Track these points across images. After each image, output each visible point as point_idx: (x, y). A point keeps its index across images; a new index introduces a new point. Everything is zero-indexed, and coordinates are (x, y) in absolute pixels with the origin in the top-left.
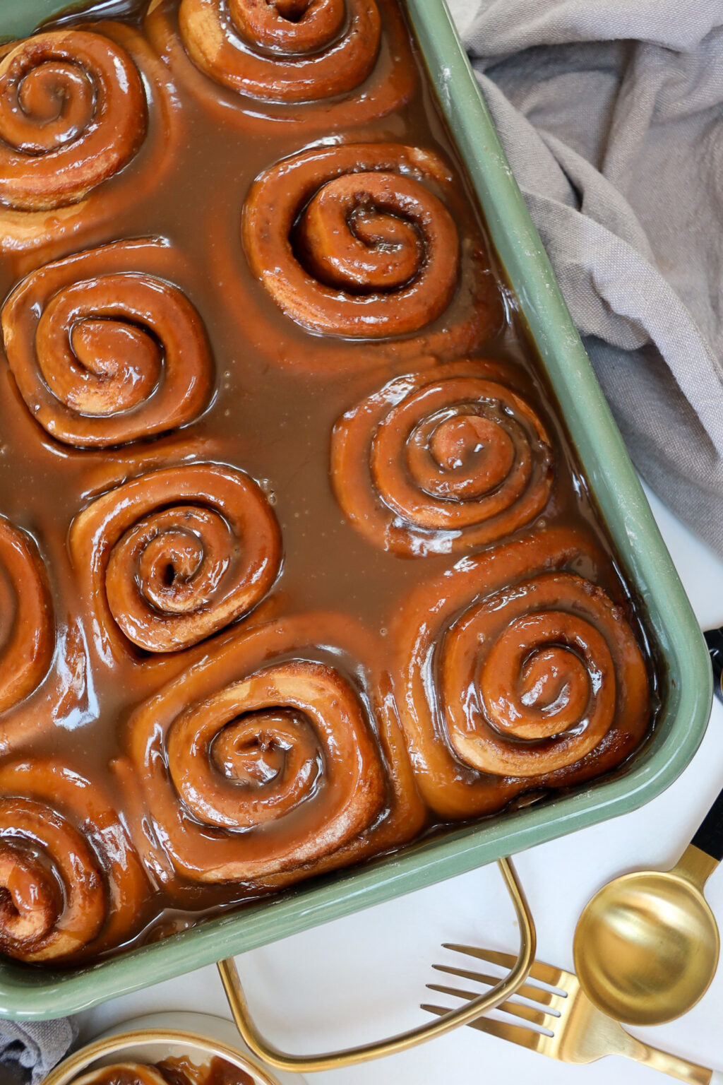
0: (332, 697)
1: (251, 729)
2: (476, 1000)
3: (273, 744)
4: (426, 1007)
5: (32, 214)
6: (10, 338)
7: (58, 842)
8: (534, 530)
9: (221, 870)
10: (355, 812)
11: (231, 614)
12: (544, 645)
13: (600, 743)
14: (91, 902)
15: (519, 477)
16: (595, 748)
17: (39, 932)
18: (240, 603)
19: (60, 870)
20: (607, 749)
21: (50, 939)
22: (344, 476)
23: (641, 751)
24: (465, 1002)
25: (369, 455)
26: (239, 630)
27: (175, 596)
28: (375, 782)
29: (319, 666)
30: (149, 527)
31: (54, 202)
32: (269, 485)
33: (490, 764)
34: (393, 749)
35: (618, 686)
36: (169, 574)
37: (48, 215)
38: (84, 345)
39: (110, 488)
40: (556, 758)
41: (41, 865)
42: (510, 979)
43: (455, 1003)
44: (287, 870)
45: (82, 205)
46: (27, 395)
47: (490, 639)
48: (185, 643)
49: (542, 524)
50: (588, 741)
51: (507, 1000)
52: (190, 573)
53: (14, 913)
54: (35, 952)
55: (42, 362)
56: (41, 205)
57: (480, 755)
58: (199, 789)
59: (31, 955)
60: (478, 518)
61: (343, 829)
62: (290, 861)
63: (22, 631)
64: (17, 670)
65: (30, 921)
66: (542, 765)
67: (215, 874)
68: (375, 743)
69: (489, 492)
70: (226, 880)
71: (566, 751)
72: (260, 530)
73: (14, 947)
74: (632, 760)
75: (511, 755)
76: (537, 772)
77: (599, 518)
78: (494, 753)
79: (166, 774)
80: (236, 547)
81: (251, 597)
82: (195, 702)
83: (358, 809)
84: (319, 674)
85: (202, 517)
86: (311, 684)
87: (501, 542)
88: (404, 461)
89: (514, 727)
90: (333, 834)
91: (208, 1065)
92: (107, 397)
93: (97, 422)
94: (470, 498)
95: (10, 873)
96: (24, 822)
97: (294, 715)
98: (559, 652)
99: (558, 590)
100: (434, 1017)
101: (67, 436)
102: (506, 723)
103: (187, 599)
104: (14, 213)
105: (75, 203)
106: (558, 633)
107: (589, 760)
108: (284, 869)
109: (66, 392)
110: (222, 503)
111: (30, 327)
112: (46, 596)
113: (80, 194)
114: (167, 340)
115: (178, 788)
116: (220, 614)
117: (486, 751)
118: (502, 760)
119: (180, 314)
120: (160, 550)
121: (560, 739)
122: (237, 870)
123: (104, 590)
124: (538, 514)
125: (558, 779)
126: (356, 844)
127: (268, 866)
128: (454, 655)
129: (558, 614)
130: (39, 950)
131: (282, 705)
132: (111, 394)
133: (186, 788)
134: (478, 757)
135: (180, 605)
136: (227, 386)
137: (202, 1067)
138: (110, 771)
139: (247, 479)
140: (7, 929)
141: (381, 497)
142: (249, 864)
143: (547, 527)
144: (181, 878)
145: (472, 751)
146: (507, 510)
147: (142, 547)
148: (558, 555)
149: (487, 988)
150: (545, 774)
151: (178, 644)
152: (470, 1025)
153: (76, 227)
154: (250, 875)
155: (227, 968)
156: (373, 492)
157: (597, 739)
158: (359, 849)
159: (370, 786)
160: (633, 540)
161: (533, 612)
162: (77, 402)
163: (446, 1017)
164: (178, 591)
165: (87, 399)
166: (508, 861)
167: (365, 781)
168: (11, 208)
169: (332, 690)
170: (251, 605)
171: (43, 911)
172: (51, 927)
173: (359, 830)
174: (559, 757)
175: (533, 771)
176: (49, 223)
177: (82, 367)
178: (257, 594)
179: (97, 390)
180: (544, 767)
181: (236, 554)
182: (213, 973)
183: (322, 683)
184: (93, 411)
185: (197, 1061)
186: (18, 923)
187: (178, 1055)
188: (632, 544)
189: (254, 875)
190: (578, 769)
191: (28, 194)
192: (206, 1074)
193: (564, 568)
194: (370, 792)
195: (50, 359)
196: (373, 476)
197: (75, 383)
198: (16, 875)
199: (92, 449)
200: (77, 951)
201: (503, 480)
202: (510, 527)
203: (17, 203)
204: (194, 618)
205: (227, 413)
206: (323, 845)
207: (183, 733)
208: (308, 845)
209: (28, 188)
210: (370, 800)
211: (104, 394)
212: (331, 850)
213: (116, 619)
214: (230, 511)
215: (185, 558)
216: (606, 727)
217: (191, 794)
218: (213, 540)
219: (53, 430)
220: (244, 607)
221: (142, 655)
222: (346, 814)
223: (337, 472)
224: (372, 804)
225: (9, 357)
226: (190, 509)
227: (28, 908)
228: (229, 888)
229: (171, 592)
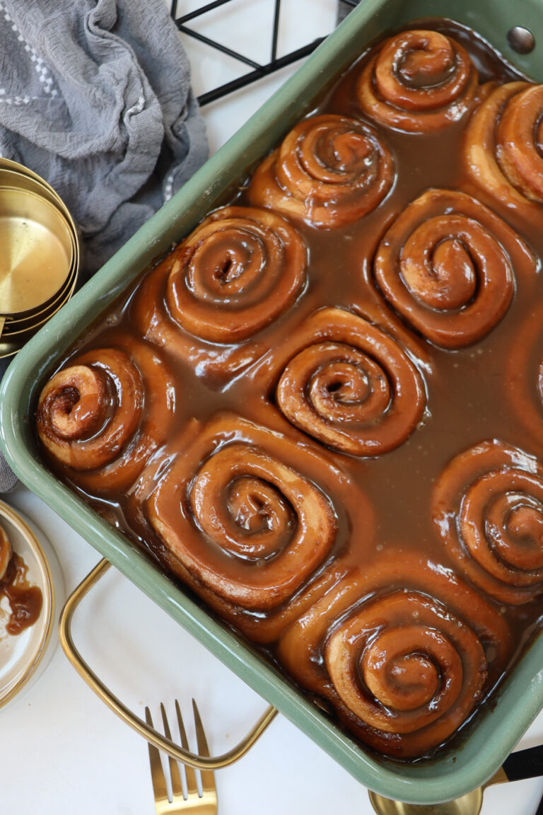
0: (320, 538)
1: (268, 497)
2: (167, 740)
3: (268, 516)
4: (147, 710)
5: (501, 174)
6: (420, 203)
7: (126, 412)
8: (499, 607)
9: (166, 529)
10: (254, 596)
11: (334, 441)
12: (433, 659)
13: (387, 732)
14: (100, 455)
15: (530, 577)
16: (381, 730)
17: (64, 433)
18: (344, 443)
19: (110, 424)
20: (385, 740)
21: (62, 443)
22: (463, 462)
23: (396, 762)
24: (163, 733)
25: (487, 473)
26: (326, 452)
27: (324, 398)
28: (281, 598)
29: (334, 518)
30: (359, 358)
31: (517, 184)
32: (428, 418)
33: (335, 668)
34: (307, 597)
35: (434, 724)
36: (335, 387)
37: (507, 184)
38: (444, 251)
39: (366, 318)
40: (364, 710)
41: (106, 411)
42: (191, 757)
43: (159, 727)
44: (190, 572)
45: (526, 201)
46: (390, 233)
47: (418, 621)
48: (297, 422)
49: (503, 610)
50: (386, 724)
51: (178, 763)
52: (343, 400)
53: (68, 410)
54: (48, 437)
55: (418, 231)
56: (510, 177)
57: (337, 659)
58: (208, 485)
59: (45, 436)
60: (487, 567)
61: (239, 594)
62: (197, 571)
63: (247, 313)
64: (221, 324)
65: (69, 423)
66: (353, 703)
67: (161, 526)
68: (304, 583)
69: (508, 565)
70: (161, 535)
71: (371, 713)
72: (397, 430)
73: (44, 422)
74: (386, 760)
75: (349, 679)
76: (347, 702)
77: (528, 645)
78: (344, 666)
79: (207, 457)
80: (379, 420)
81: (351, 448)
82: (261, 449)
83: (257, 597)
84: (330, 521)
85: (383, 384)
86: (320, 520)
87: (477, 590)
88: (497, 496)
89: (370, 671)
90: (231, 590)
91: (31, 586)
92: (422, 284)
93: (402, 288)
94: (497, 554)
95: (92, 393)
96: (126, 384)
97: (293, 519)
98: (435, 673)
99: (472, 646)
100: (143, 718)
101: (380, 272)
102: (369, 664)
103: (327, 407)
104: (495, 163)
105: (525, 196)
106: (447, 664)
107: (371, 731)
108: (190, 569)
109: (409, 256)
110: (399, 394)
111: (435, 210)
112: (276, 317)
113: (532, 196)
114: (481, 302)
115: (202, 471)
116: (329, 434)
117: (342, 660)
118: (342, 675)
119: (502, 300)
120: (348, 372)
121: (377, 705)
122: (173, 539)
123: (300, 351)
124: (507, 605)
125: (347, 718)
126: (229, 607)
127: (187, 559)
128: (394, 603)
129: (458, 657)
130: (51, 439)
131: (295, 509)
132: (426, 285)
133: (206, 475)
134: (335, 657)
135: (320, 404)
136: (472, 356)
137: (26, 583)
138: (189, 420)
139: (424, 402)
140: (55, 412)
141: (465, 496)
142: (181, 545)
143: (503, 614)
144: (146, 507)
145: (337, 651)
146: (501, 583)
147: (342, 360)
148: (490, 633)
149: (179, 743)
150: (348, 708)
151: (294, 418)
152: (149, 744)
153: (511, 206)
154: (173, 549)
155: (104, 566)
156: (465, 489)
157: (390, 729)
158: (228, 611)
159: (277, 596)
160: (537, 680)
161: (448, 637)
162: (408, 267)
163: (147, 726)
164: (329, 399)
165: (413, 272)
166: (276, 713)
167: (278, 592)
168: (497, 160)
169: (325, 536)
170: (347, 451)
171: (79, 428)
172: (69, 439)
173: (243, 604)
174: (365, 711)
175: (347, 699)
176: (504, 187)
177: (431, 257)
178: (356, 451)
179: (424, 276)
180: (352, 705)
181: (374, 423)
182: (95, 558)
183: (326, 527)
184: (408, 280)
185: (29, 577)
186: (62, 416)
187: (26, 563)
188: (533, 681)
189: (174, 551)
190: (362, 728)
191: (514, 165)
192: (24, 588)
193: (484, 639)
194: (272, 598)
195: (424, 234)
196: (475, 483)
197: (417, 259)
198: (92, 398)
199: (381, 292)
200: (63, 463)
201: (521, 570)
202: (491, 590)
203: (502, 161)
204: (317, 419)
205: (456, 366)
206: (220, 587)
207: (237, 454)
208: (215, 577)
209: (520, 163)
210: (267, 601)
211: (423, 281)
212: (219, 594)
213: (287, 369)
214: (398, 402)
215: (350, 394)
216: (402, 731)
217: (203, 481)
218: (375, 402)
219: (378, 262)
220: (342, 447)
221: (272, 397)
222: (250, 590)
223: (463, 459)
224: (265, 604)
225: (408, 209)
226: (384, 376)
227: (76, 417)
228: (157, 539)
229: (325, 395)
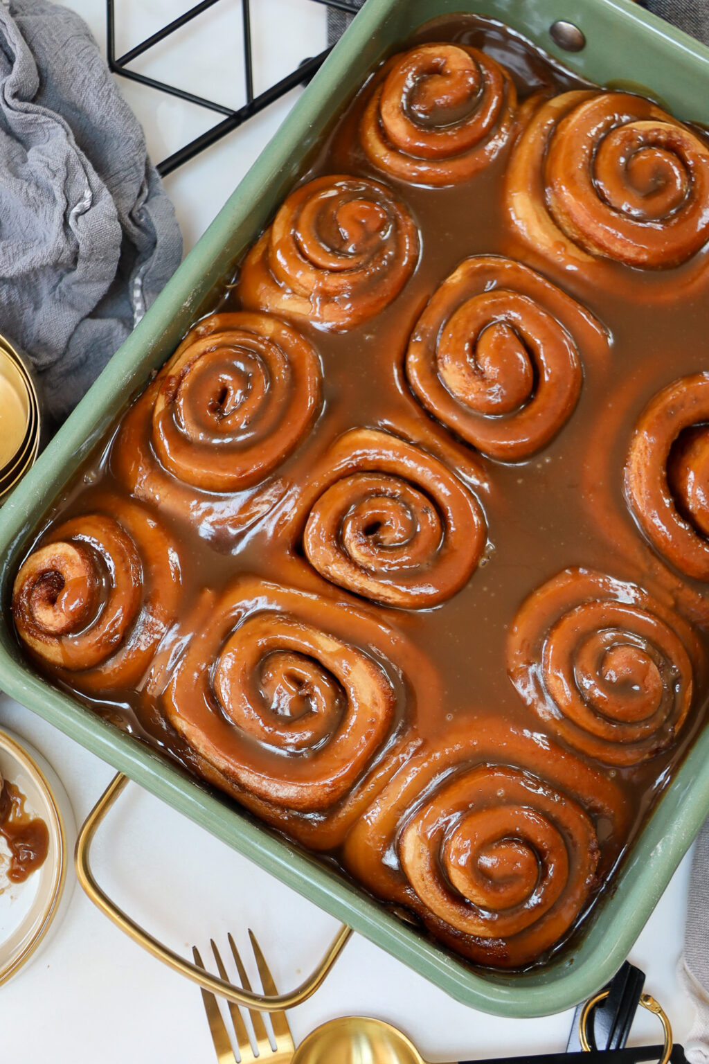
0: (376, 715)
1: (306, 672)
2: (223, 982)
3: (310, 696)
4: (195, 950)
5: (554, 227)
6: (454, 281)
7: (123, 593)
8: (607, 771)
9: (189, 727)
10: (305, 794)
11: (379, 595)
12: (529, 843)
13: (486, 939)
14: (98, 649)
15: (636, 732)
16: (479, 937)
17: (51, 629)
18: (391, 596)
19: (105, 610)
20: (486, 948)
21: (49, 640)
22: (541, 601)
23: (502, 974)
24: (217, 974)
25: (570, 610)
26: (368, 609)
27: (361, 545)
28: (338, 793)
29: (390, 688)
30: (397, 488)
31: (576, 236)
32: (491, 552)
33: (413, 868)
34: (370, 787)
35: (540, 920)
36: (372, 528)
37: (563, 239)
38: (489, 340)
39: (402, 437)
40: (454, 914)
41: (99, 594)
42: (255, 998)
43: (211, 967)
44: (225, 775)
45: (590, 259)
46: (422, 324)
47: (504, 800)
48: (333, 577)
49: (613, 774)
50: (483, 928)
51: (240, 1007)
52: (385, 543)
53: (52, 601)
54: (32, 635)
55: (455, 318)
56: (567, 229)
57: (414, 857)
58: (234, 667)
59: (27, 634)
60: (583, 724)
61: (286, 794)
62: (234, 772)
63: (253, 452)
64: (224, 470)
65: (55, 616)
66: (440, 907)
67: (183, 724)
68: (363, 771)
69: (609, 719)
70: (184, 736)
71: (463, 917)
72: (454, 571)
73: (23, 617)
74: (490, 972)
75: (431, 879)
76: (432, 907)
77: (649, 813)
78: (423, 865)
79: (227, 635)
80: (430, 563)
81: (401, 601)
82: (293, 617)
83: (309, 795)
84: (385, 693)
85: (432, 517)
86: (373, 693)
87: (576, 754)
88: (584, 638)
89: (454, 867)
90: (277, 790)
91: (31, 818)
92: (466, 386)
93: (441, 390)
94: (593, 707)
95: (78, 576)
96: (119, 558)
97: (341, 696)
98: (533, 859)
99: (575, 822)
100: (192, 960)
101: (414, 374)
102: (453, 859)
103: (366, 555)
104: (546, 213)
105: (587, 252)
106: (546, 847)
107: (467, 939)
108: (225, 772)
109: (447, 351)
110: (453, 529)
111: (474, 289)
112: (291, 451)
113: (596, 251)
114: (541, 399)
115: (225, 651)
116: (372, 587)
117: (420, 857)
118: (422, 875)
119: (567, 394)
120: (386, 508)
121: (468, 906)
122: (199, 739)
123: (325, 490)
124: (618, 767)
125: (436, 927)
126: (279, 811)
127: (218, 759)
128: (473, 782)
129: (559, 837)
130: (35, 637)
131: (342, 683)
132: (470, 387)
133: (229, 656)
134: (411, 855)
135: (356, 552)
136: (539, 466)
137: (25, 815)
138: (200, 589)
139: (484, 533)
140: (37, 604)
141: (546, 641)
142: (210, 745)
143: (613, 779)
144: (161, 703)
145: (413, 847)
146: (603, 742)
147: (378, 493)
148: (599, 804)
149: (238, 983)
150: (435, 914)
151: (328, 572)
152: (203, 990)
153: (570, 267)
154: (201, 750)
155: (120, 782)
156: (545, 633)
157: (489, 934)
158: (277, 816)
159: (332, 791)
160: (656, 853)
161: (546, 816)
162: (446, 366)
163: (197, 967)
164: (367, 544)
165: (454, 372)
166: (351, 932)
167: (333, 785)
168: (548, 209)
169: (381, 712)
170: (396, 604)
171: (69, 620)
172: (59, 635)
173: (293, 806)
174: (456, 915)
175: (431, 903)
176: (559, 245)
177: (474, 351)
178: (407, 603)
179: (466, 375)
180: (439, 910)
181: (425, 567)
182: (107, 774)
183: (381, 701)
184: (448, 382)
185: (28, 808)
186: (46, 609)
187: (22, 791)
188: (652, 855)
189: (204, 753)
190: (455, 937)
191: (568, 214)
192: (23, 822)
193: (593, 814)
194: (327, 794)
195: (462, 322)
196: (556, 624)
197: (457, 354)
198: (79, 582)
199: (418, 401)
200: (54, 664)
201: (625, 722)
202: (594, 752)
203: (555, 210)
204: (355, 570)
205: (520, 481)
206: (264, 789)
207: (265, 626)
208: (256, 778)
209: (574, 212)
210: (322, 798)
211: (466, 382)
212: (263, 797)
213: (312, 514)
214: (452, 538)
215: (395, 532)
216: (503, 934)
217: (227, 662)
218: (423, 542)
219: (410, 362)
220: (390, 601)
221: (298, 550)
222: (299, 788)
223: (539, 595)
224: (320, 802)
225: (440, 289)
226: (431, 508)
227: (63, 607)
228: (180, 741)
229: (362, 540)
